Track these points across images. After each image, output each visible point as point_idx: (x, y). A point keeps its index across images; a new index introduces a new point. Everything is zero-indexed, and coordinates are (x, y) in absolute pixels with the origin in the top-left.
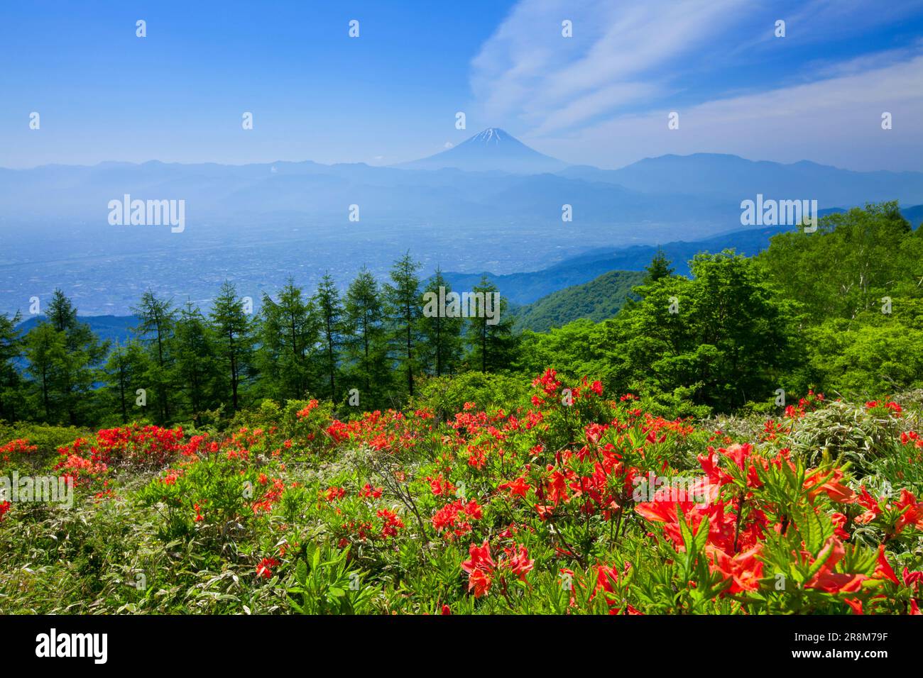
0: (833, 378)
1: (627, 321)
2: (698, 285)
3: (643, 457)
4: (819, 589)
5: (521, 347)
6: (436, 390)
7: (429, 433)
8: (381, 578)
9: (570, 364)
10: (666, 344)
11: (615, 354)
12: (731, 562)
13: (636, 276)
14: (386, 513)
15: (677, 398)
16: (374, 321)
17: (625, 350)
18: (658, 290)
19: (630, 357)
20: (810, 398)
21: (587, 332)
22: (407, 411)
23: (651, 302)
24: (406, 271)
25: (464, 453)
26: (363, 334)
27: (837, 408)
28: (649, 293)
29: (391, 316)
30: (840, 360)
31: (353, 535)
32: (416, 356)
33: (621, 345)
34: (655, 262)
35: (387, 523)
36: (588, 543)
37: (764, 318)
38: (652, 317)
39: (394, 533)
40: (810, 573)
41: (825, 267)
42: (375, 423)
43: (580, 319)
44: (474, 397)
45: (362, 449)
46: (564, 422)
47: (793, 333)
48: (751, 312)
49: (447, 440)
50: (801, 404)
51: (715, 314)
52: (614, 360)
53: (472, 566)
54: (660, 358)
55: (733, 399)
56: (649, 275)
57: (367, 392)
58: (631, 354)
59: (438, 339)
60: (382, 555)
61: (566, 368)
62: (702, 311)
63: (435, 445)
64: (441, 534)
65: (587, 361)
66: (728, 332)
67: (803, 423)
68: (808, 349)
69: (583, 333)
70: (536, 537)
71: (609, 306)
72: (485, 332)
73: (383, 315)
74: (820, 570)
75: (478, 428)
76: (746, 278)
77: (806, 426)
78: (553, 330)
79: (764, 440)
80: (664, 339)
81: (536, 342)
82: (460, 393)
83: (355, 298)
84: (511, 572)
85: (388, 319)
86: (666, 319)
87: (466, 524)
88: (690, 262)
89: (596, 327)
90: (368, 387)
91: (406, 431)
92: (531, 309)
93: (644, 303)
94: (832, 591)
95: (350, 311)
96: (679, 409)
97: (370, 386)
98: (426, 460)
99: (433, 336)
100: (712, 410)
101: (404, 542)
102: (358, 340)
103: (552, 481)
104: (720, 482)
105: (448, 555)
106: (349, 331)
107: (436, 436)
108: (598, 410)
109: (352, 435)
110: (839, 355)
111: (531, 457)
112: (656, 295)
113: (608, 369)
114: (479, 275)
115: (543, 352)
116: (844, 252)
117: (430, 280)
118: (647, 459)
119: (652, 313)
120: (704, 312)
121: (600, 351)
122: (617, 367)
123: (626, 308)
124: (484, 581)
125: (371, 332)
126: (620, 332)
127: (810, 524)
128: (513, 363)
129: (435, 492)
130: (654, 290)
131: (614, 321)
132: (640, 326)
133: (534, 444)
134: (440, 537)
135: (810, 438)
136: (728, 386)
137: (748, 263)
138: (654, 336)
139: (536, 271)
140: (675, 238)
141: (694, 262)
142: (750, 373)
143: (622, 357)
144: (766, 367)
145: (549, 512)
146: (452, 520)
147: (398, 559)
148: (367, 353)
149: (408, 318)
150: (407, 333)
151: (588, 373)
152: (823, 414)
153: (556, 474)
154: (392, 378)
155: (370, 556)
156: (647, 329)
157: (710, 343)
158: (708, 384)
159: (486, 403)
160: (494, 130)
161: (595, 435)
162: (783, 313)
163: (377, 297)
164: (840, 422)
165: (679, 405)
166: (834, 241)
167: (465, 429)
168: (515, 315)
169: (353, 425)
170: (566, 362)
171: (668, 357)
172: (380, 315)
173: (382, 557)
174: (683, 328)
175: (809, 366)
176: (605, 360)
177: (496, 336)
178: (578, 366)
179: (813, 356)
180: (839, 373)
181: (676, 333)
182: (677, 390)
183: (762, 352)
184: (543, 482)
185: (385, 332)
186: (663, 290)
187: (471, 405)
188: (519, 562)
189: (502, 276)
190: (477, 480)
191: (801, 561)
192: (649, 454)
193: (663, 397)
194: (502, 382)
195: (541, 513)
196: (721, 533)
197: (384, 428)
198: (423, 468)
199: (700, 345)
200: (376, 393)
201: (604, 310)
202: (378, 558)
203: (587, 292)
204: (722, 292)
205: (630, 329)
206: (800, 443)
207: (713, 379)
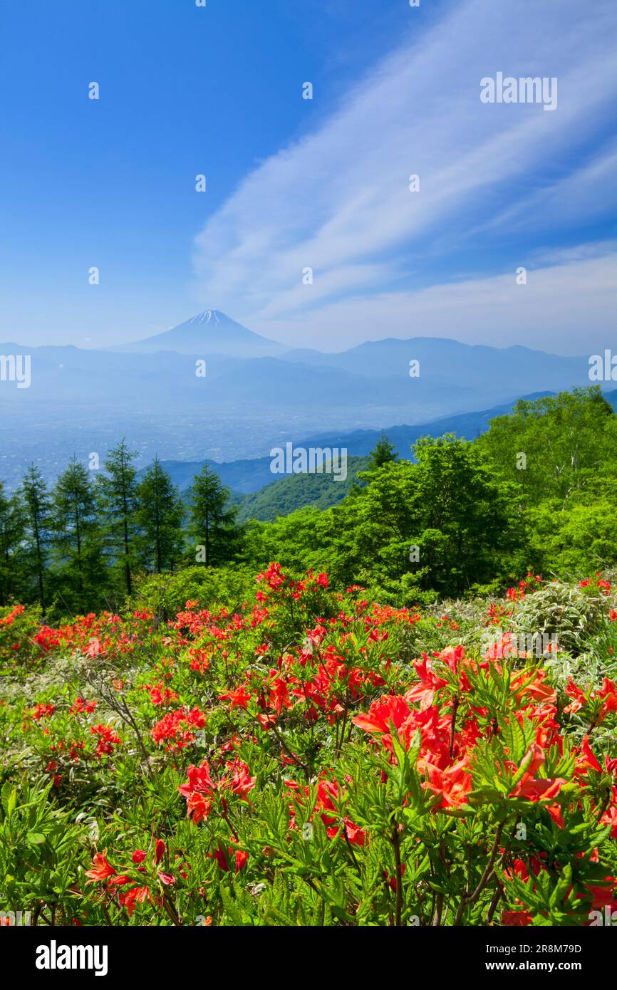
0: (550, 558)
1: (353, 507)
2: (422, 469)
3: (366, 657)
4: (523, 798)
5: (246, 537)
6: (156, 588)
7: (149, 635)
8: (96, 803)
9: (297, 553)
10: (392, 530)
11: (342, 542)
12: (443, 776)
13: (361, 460)
14: (100, 729)
15: (404, 585)
16: (87, 515)
17: (352, 537)
18: (383, 476)
19: (357, 544)
20: (529, 579)
21: (313, 519)
22: (123, 613)
23: (375, 488)
24: (122, 461)
25: (185, 657)
26: (75, 530)
27: (554, 589)
28: (374, 479)
29: (106, 509)
30: (556, 540)
31: (64, 756)
32: (134, 551)
33: (348, 532)
34: (379, 447)
35: (102, 739)
36: (313, 750)
37: (485, 500)
38: (378, 503)
39: (109, 751)
40: (513, 783)
41: (539, 449)
42: (89, 627)
43: (307, 506)
44: (197, 594)
45: (74, 657)
46: (290, 617)
47: (513, 514)
48: (473, 495)
49: (168, 642)
50: (521, 586)
51: (439, 498)
52: (342, 548)
53: (189, 789)
54: (387, 544)
55: (458, 583)
56: (374, 459)
57: (80, 593)
58: (359, 541)
59: (158, 533)
60: (97, 776)
61: (293, 558)
62: (426, 495)
63: (155, 648)
64: (162, 746)
65: (314, 549)
66: (452, 516)
67: (524, 605)
68: (527, 529)
69: (309, 521)
70: (259, 748)
71: (335, 491)
72: (207, 523)
73: (97, 508)
74: (522, 779)
75: (201, 627)
76: (467, 462)
77: (526, 608)
78: (279, 519)
79: (487, 625)
80: (391, 525)
81: (261, 532)
82: (181, 590)
83: (64, 491)
84: (231, 793)
85: (102, 512)
86: (391, 504)
87: (189, 734)
88: (413, 447)
89: (322, 515)
90: (81, 588)
91: (123, 635)
92: (255, 498)
93: (369, 489)
94: (533, 800)
95: (60, 505)
96: (407, 596)
97: (84, 585)
98: (146, 665)
99: (151, 529)
100: (439, 595)
101: (120, 759)
102: (69, 536)
103: (274, 688)
104: (434, 687)
105: (166, 777)
106: (59, 527)
107: (156, 638)
108: (325, 603)
109: (63, 642)
110: (555, 534)
111: (257, 657)
112: (381, 480)
113: (335, 557)
114: (201, 463)
115: (270, 542)
116: (555, 435)
117: (148, 470)
118: (370, 660)
119: (377, 499)
120: (428, 496)
121: (327, 539)
122: (345, 555)
123: (352, 494)
124: (202, 805)
125: (83, 528)
126: (346, 519)
127: (514, 732)
128: (238, 555)
129: (155, 701)
130: (379, 476)
131: (340, 508)
132: (366, 512)
133: (259, 642)
134: (161, 750)
135: (530, 620)
136: (454, 570)
137: (469, 447)
138: (380, 522)
139: (259, 458)
140: (398, 422)
141: (417, 446)
142: (474, 556)
143: (349, 544)
144: (489, 549)
145: (272, 720)
146: (174, 731)
147: (115, 779)
148: (79, 551)
149: (125, 510)
150: (124, 527)
151: (315, 562)
152: (541, 595)
153: (278, 681)
154: (108, 575)
155: (83, 778)
156: (374, 516)
157: (436, 528)
158: (435, 569)
159: (209, 599)
160: (212, 312)
161: (317, 637)
162: (502, 495)
163: (89, 490)
164: (556, 602)
165: (406, 592)
166: (546, 424)
167: (188, 629)
168: (239, 503)
169: (64, 631)
170: (293, 552)
171: (395, 542)
172: (93, 508)
173: (97, 778)
174: (408, 513)
175: (528, 546)
176: (332, 549)
177: (219, 527)
178: (306, 555)
179: (532, 536)
180: (556, 552)
181: (401, 518)
182: (404, 577)
183: (484, 534)
184: (265, 691)
185: (99, 527)
186: (388, 475)
187: (192, 603)
188: (240, 780)
189: (224, 464)
190: (200, 685)
191: (504, 772)
192: (372, 653)
193: (390, 584)
194: (226, 577)
195: (264, 723)
196: (437, 739)
197: (100, 632)
198: (142, 675)
199: (425, 529)
200: (90, 593)
201: (330, 497)
202: (92, 780)
203: (313, 478)
204: (445, 475)
205: (356, 516)
206: (521, 625)
207: (439, 563)
